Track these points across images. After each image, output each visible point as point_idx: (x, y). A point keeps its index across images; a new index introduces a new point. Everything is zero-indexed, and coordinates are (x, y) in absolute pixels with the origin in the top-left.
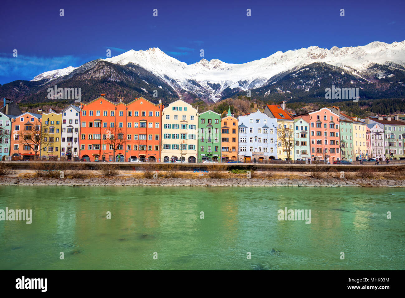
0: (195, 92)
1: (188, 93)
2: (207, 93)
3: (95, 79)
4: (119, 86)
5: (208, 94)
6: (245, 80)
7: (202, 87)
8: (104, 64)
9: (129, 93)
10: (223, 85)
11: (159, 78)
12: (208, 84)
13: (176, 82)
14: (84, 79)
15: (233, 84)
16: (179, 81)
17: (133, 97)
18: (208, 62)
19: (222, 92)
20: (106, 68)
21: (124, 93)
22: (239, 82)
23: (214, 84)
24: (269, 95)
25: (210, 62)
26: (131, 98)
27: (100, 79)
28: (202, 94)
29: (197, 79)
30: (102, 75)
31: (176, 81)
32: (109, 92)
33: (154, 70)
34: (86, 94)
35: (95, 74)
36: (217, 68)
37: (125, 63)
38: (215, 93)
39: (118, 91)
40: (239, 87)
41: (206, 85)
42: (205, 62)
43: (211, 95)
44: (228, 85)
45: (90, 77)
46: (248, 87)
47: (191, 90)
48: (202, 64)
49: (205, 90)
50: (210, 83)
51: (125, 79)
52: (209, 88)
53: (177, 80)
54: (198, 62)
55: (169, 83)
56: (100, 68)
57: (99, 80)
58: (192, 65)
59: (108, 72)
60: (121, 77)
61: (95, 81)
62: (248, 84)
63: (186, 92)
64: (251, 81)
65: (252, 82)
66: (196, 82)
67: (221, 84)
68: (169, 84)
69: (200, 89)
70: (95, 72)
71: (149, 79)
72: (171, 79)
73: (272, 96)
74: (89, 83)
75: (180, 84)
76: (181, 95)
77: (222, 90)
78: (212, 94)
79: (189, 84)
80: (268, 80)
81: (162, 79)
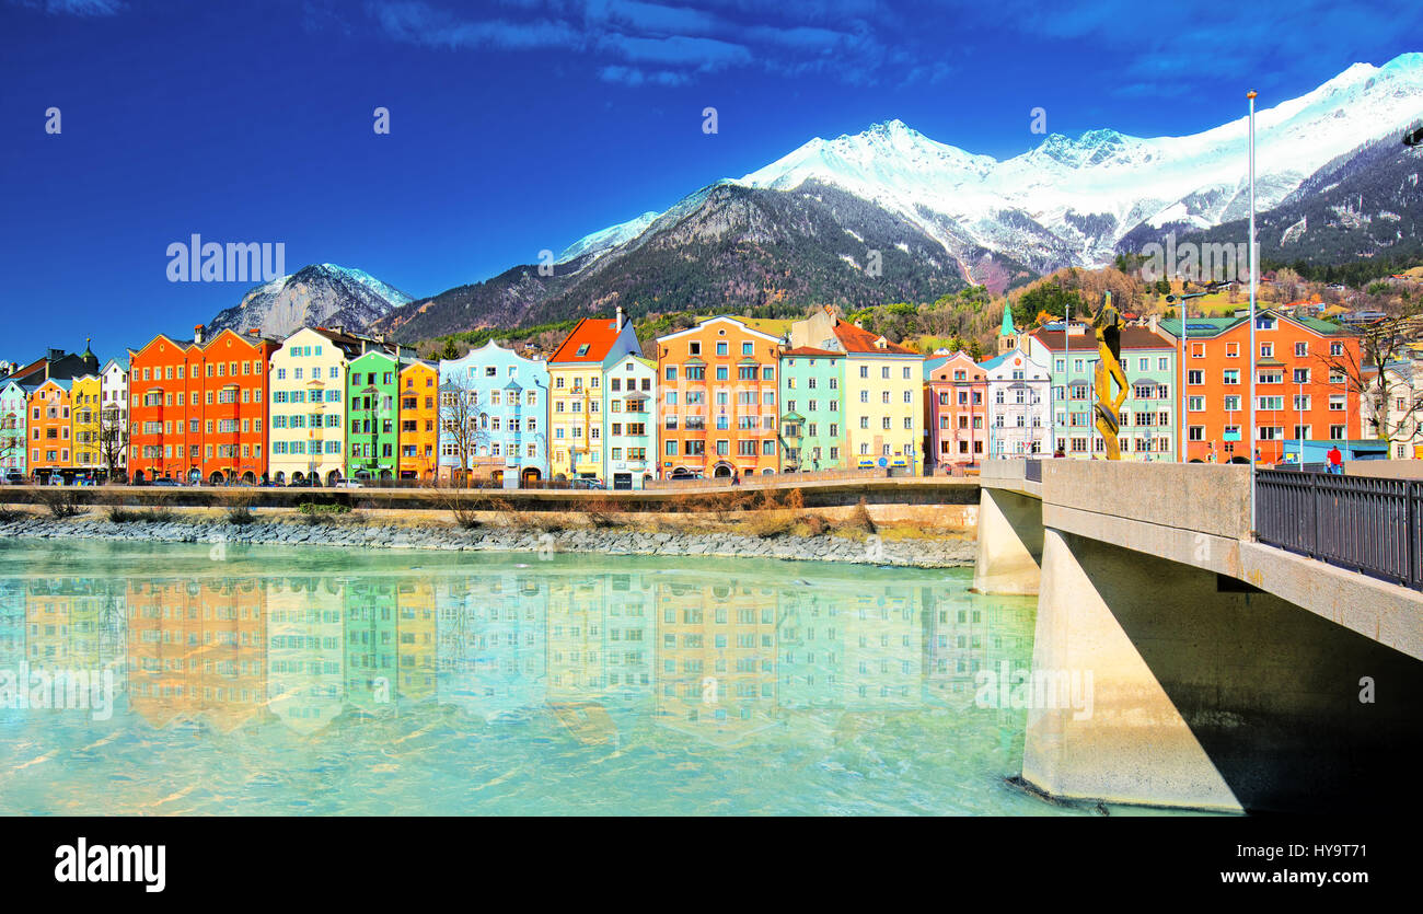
0: (1019, 254)
1: (993, 255)
2: (1064, 251)
3: (705, 241)
4: (770, 255)
5: (1068, 252)
6: (1212, 191)
7: (1047, 232)
8: (728, 194)
9: (800, 274)
10: (1126, 216)
11: (899, 216)
12: (1069, 218)
13: (954, 224)
14: (674, 246)
15: (1164, 207)
16: (967, 220)
17: (809, 285)
18: (1071, 145)
19: (1122, 243)
20: (734, 205)
21: (784, 275)
22: (1185, 201)
23: (1092, 216)
24: (1302, 234)
25: (1077, 144)
26: (805, 289)
27: (719, 240)
28: (1045, 254)
29: (1029, 206)
30: (724, 228)
31: (958, 221)
32: (742, 276)
33: (884, 195)
34: (679, 290)
35: (704, 227)
36: (1106, 162)
37: (793, 183)
38: (1093, 247)
39: (767, 272)
40: (1187, 216)
41: (1063, 223)
42: (1058, 145)
43: (1080, 255)
44: (1144, 217)
45: (691, 236)
46: (1220, 214)
47: (1007, 244)
48: (1050, 154)
49: (1056, 242)
50: (1075, 214)
51: (790, 233)
52: (1071, 231)
53: (959, 217)
54: (1034, 149)
55: (932, 230)
56: (717, 207)
57: (715, 244)
58: (1013, 159)
59: (739, 216)
60: (779, 229)
61: (704, 248)
62: (1224, 203)
63: (988, 256)
64: (1237, 191)
65: (1237, 196)
66: (1026, 216)
67: (1117, 216)
68: (931, 234)
69: (1037, 240)
70: (703, 221)
71: (865, 226)
72: (938, 216)
73: (1313, 239)
74: (687, 257)
75: (969, 230)
76: (970, 267)
77: (1119, 234)
78: (1082, 251)
79: (1000, 225)
80: (1306, 181)
81: (909, 219)
